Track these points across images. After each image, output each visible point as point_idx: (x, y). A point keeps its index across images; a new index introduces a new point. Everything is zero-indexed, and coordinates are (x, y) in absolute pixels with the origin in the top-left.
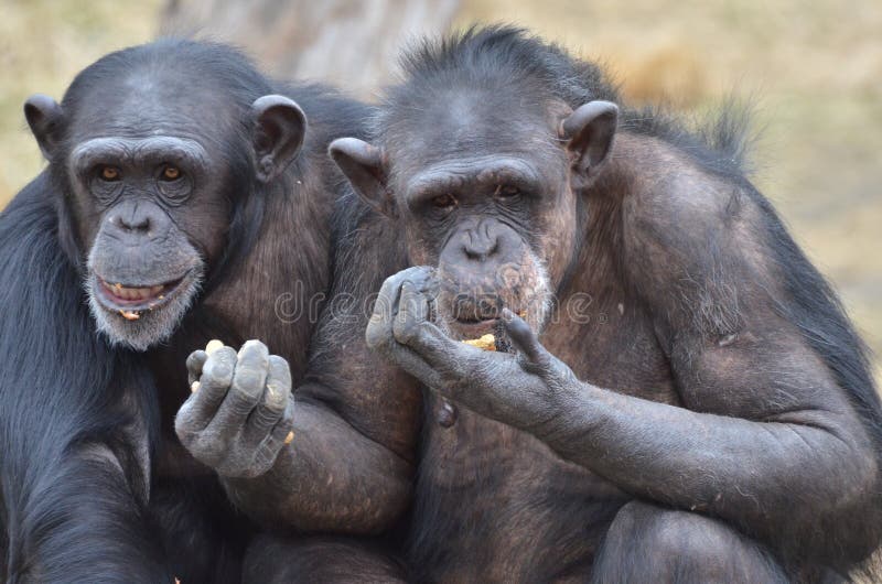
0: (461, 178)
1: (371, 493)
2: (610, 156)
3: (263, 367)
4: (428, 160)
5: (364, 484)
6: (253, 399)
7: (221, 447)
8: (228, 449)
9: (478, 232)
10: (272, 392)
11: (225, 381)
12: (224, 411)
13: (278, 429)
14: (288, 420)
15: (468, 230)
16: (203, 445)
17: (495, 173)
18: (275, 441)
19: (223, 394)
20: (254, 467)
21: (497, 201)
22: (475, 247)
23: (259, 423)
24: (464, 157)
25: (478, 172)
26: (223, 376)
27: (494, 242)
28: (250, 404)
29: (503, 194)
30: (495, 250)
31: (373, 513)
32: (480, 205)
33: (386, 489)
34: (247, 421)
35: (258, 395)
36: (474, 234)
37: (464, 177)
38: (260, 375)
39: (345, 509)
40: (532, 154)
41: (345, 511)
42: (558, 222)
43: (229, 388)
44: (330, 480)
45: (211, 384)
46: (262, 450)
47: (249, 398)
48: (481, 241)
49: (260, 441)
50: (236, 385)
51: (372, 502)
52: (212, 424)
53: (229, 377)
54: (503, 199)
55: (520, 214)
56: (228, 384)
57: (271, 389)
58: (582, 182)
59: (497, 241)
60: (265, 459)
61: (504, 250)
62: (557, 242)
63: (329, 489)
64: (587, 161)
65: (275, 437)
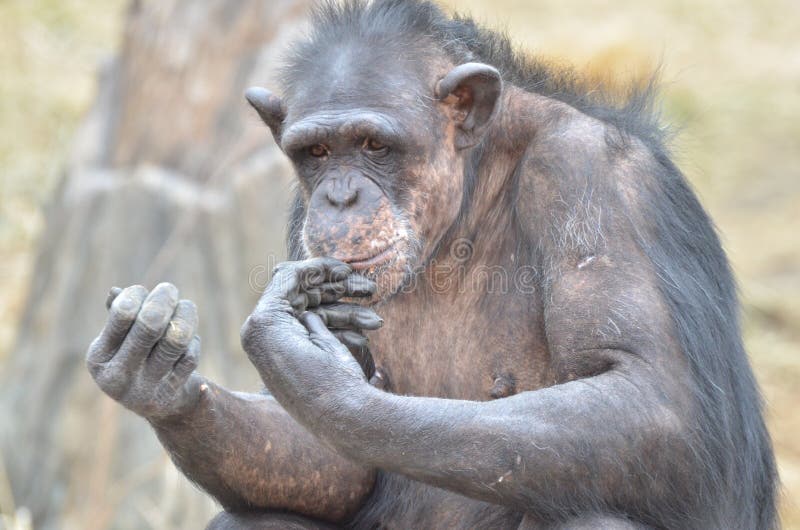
0: (326, 129)
1: (318, 466)
2: (494, 117)
3: (170, 305)
4: (306, 110)
5: (309, 455)
6: (155, 332)
7: (124, 379)
8: (130, 381)
9: (341, 181)
10: (174, 327)
11: (129, 314)
12: (129, 343)
13: (180, 365)
14: (191, 358)
15: (334, 179)
16: (107, 376)
17: (354, 126)
18: (177, 378)
19: (126, 328)
20: (156, 402)
21: (365, 155)
22: (335, 196)
23: (160, 357)
24: (334, 109)
25: (341, 124)
26: (128, 309)
27: (353, 192)
28: (152, 337)
29: (371, 147)
30: (352, 202)
31: (326, 488)
32: (348, 157)
33: (337, 466)
34: (150, 356)
35: (160, 330)
36: (338, 182)
37: (328, 128)
38: (164, 312)
39: (291, 479)
40: (396, 111)
41: (292, 483)
42: (430, 177)
43: (133, 322)
44: (268, 446)
45: (116, 316)
46: (165, 385)
47: (151, 331)
48: (341, 190)
49: (162, 375)
50: (140, 317)
51: (322, 477)
52: (117, 356)
53: (134, 311)
54: (370, 152)
55: (385, 167)
56: (132, 317)
57: (173, 325)
58: (467, 141)
59: (357, 192)
60: (167, 394)
61: (362, 201)
62: (428, 196)
63: (268, 454)
64: (470, 122)
65: (177, 373)
